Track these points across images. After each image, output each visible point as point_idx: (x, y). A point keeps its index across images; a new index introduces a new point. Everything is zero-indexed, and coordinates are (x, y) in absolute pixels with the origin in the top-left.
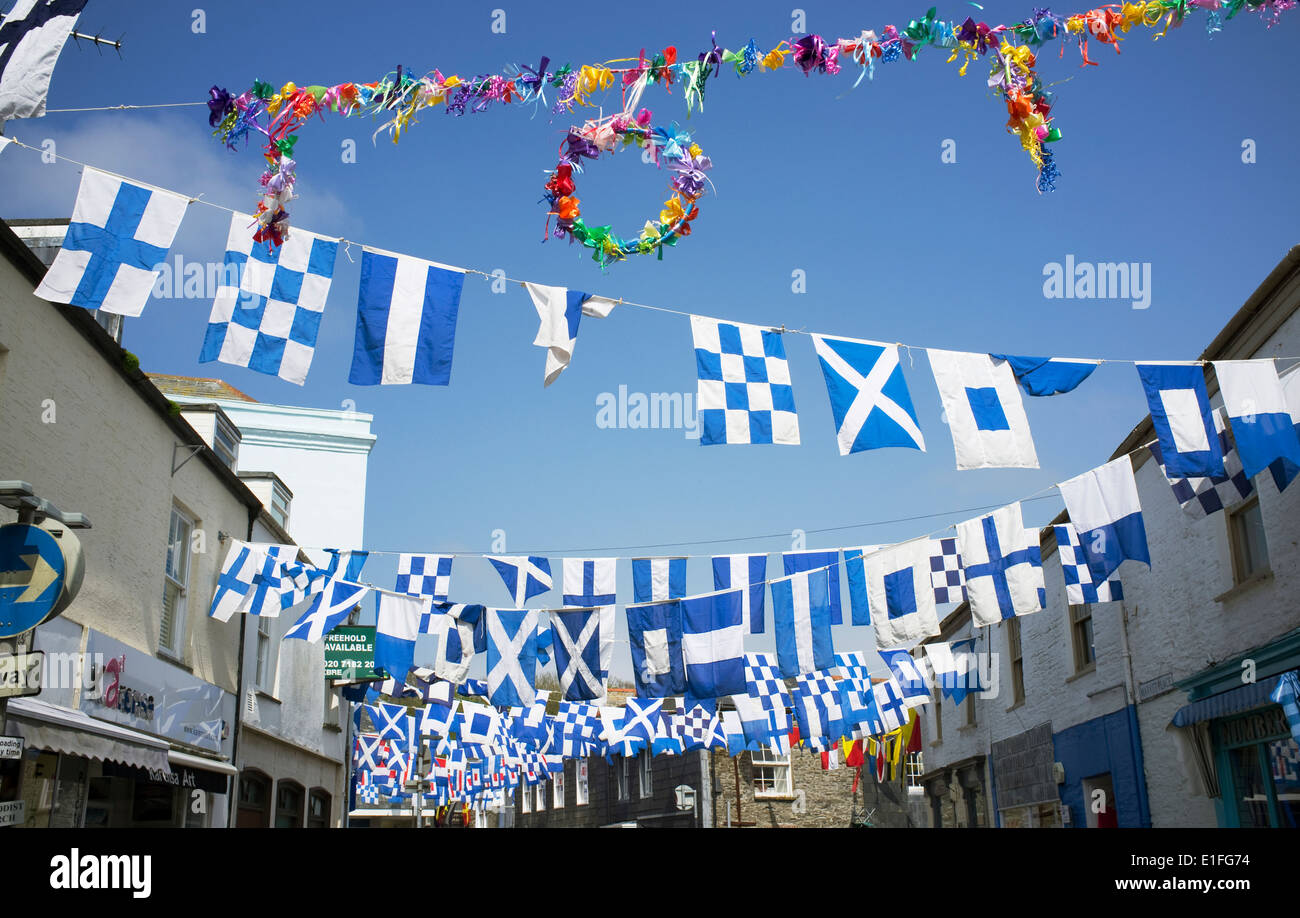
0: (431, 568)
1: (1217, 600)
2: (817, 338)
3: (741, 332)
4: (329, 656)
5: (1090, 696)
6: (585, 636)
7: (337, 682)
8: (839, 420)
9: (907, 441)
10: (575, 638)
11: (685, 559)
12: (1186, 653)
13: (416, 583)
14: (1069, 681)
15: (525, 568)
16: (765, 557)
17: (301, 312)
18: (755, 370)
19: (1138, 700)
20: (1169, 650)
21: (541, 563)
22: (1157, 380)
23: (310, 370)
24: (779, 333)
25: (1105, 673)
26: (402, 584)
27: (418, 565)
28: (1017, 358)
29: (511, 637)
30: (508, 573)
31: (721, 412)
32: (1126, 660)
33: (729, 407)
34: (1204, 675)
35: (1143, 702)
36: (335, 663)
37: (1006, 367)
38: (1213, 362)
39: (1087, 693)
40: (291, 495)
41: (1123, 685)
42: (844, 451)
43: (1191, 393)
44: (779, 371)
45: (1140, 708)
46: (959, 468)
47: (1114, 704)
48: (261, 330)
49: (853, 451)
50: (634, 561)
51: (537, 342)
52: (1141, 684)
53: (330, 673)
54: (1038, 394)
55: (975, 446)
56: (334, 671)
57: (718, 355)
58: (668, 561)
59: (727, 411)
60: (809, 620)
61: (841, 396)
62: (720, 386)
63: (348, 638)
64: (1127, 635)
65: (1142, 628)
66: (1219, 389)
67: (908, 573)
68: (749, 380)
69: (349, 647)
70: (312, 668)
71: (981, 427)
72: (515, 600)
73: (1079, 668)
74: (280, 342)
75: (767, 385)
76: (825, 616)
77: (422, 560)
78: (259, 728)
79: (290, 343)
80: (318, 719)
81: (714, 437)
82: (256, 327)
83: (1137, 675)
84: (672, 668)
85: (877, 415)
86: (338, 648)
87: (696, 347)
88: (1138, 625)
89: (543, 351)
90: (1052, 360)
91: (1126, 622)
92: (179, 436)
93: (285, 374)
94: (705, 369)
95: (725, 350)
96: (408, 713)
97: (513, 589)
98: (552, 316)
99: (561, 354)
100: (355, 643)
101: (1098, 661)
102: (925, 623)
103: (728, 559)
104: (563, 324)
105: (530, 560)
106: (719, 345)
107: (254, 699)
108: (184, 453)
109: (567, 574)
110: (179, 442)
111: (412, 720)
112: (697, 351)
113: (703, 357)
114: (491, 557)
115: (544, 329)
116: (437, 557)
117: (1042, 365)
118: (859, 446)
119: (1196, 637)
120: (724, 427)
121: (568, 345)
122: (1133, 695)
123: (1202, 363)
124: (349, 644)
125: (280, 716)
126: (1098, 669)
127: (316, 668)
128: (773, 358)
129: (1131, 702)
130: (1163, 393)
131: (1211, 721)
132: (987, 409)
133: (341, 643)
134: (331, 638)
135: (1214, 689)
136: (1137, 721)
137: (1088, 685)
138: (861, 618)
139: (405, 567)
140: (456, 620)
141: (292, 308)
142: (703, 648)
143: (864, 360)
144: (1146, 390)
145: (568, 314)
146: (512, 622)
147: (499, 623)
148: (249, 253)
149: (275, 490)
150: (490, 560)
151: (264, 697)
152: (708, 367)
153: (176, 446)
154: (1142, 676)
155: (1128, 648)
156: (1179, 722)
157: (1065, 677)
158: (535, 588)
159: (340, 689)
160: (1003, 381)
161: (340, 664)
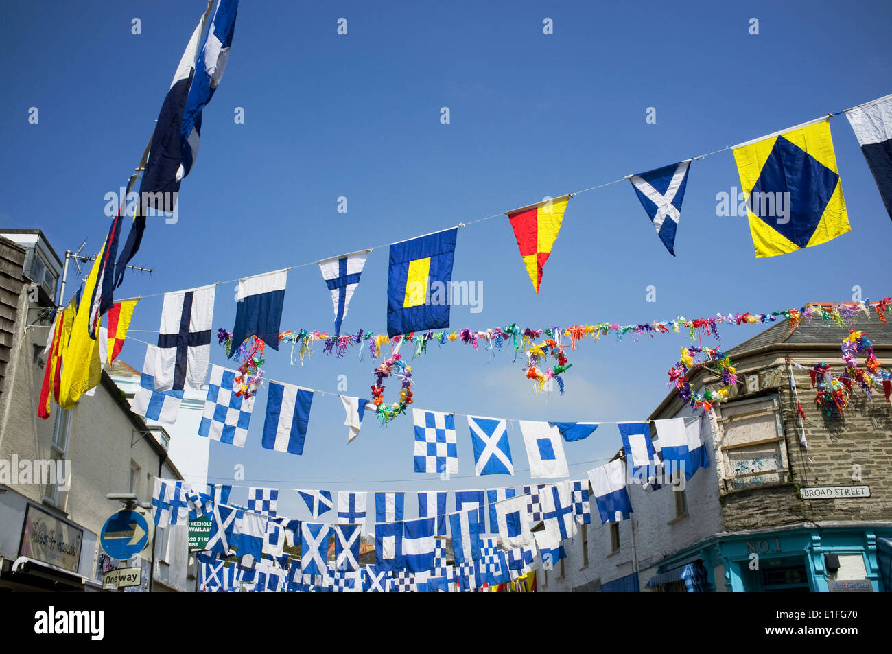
0: (266, 496)
1: (668, 524)
2: (469, 417)
3: (435, 416)
4: (191, 534)
5: (617, 566)
6: (353, 538)
7: (193, 550)
8: (477, 459)
9: (506, 471)
10: (347, 539)
11: (403, 493)
12: (657, 548)
13: (259, 505)
14: (609, 557)
15: (318, 497)
16: (446, 493)
17: (242, 413)
18: (441, 436)
19: (638, 570)
20: (650, 546)
21: (326, 494)
22: (627, 430)
23: (246, 441)
24: (452, 415)
25: (626, 554)
26: (252, 504)
27: (259, 494)
28: (562, 424)
29: (315, 538)
30: (309, 499)
31: (424, 457)
32: (633, 549)
33: (428, 455)
34: (662, 561)
35: (641, 571)
36: (195, 539)
37: (556, 428)
38: (655, 421)
39: (615, 564)
40: (169, 438)
41: (631, 562)
42: (478, 474)
43: (643, 436)
44: (451, 436)
45: (639, 574)
46: (532, 477)
47: (628, 571)
48: (226, 423)
49: (481, 474)
50: (376, 493)
51: (346, 424)
52: (639, 562)
53: (191, 545)
54: (570, 441)
55: (539, 467)
56: (193, 544)
57: (424, 428)
58: (394, 494)
59: (427, 457)
60: (469, 535)
61: (478, 446)
62: (424, 444)
63: (202, 524)
64: (634, 535)
65: (640, 532)
66: (656, 433)
67: (518, 513)
68: (438, 441)
69: (202, 529)
70: (183, 543)
71: (543, 458)
72: (312, 514)
73: (614, 549)
74: (233, 428)
75: (445, 444)
76: (477, 528)
77: (262, 491)
78: (160, 581)
79: (237, 428)
80: (184, 573)
81: (421, 468)
82: (224, 422)
83: (638, 556)
84: (396, 556)
85: (493, 458)
86: (196, 530)
87: (415, 425)
88: (638, 531)
89: (347, 428)
90: (578, 423)
91: (633, 528)
92: (135, 426)
93: (235, 443)
94: (419, 436)
95: (427, 426)
96: (224, 566)
97: (311, 508)
98: (352, 411)
99: (355, 430)
100: (206, 527)
101: (622, 547)
102: (525, 540)
103: (426, 494)
104: (357, 415)
105: (321, 492)
106: (425, 424)
107: (158, 564)
108: (137, 436)
109: (340, 500)
110: (136, 430)
111: (226, 570)
112: (415, 427)
113: (418, 431)
114: (300, 490)
115: (348, 417)
116: (270, 489)
117: (572, 426)
118: (484, 472)
119: (661, 541)
120: (425, 465)
121: (358, 425)
122: (636, 567)
123: (649, 422)
124: (202, 527)
125: (169, 572)
126: (622, 552)
127: (185, 543)
128: (449, 430)
129: (635, 571)
130: (629, 437)
131: (666, 584)
132: (546, 450)
133: (198, 527)
134: (192, 524)
135: (669, 568)
136: (638, 582)
137: (617, 560)
138: (495, 530)
139: (252, 496)
140: (284, 528)
141: (238, 412)
142: (412, 547)
143: (489, 427)
144: (622, 435)
145: (359, 411)
146: (315, 531)
147: (308, 530)
148: (220, 386)
149: (162, 437)
150: (299, 492)
151: (162, 563)
152: (419, 434)
153: (133, 431)
154: (640, 558)
155: (634, 543)
156: (651, 585)
157: (607, 555)
158: (323, 508)
159: (195, 554)
160: (555, 436)
161: (197, 540)
